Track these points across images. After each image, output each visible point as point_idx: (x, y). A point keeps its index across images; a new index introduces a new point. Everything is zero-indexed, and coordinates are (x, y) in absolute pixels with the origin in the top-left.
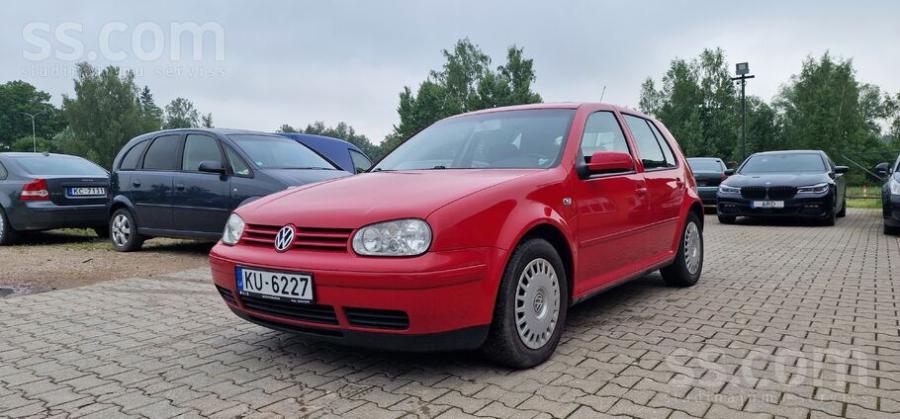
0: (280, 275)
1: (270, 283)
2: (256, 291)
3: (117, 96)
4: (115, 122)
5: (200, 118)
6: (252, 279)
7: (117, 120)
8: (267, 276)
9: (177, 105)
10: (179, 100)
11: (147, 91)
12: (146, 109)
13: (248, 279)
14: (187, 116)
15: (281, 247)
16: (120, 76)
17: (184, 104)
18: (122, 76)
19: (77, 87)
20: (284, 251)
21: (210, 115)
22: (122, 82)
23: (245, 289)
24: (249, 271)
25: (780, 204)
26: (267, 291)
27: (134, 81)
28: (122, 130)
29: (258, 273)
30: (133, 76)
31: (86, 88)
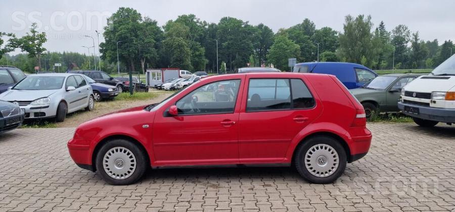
3: (362, 30)
4: (359, 42)
5: (411, 34)
7: (360, 41)
9: (398, 29)
10: (400, 26)
11: (382, 23)
12: (381, 33)
14: (404, 34)
16: (364, 19)
17: (403, 28)
18: (365, 19)
19: (345, 28)
21: (417, 32)
22: (365, 22)
27: (371, 21)
28: (362, 46)
30: (371, 18)
31: (348, 28)
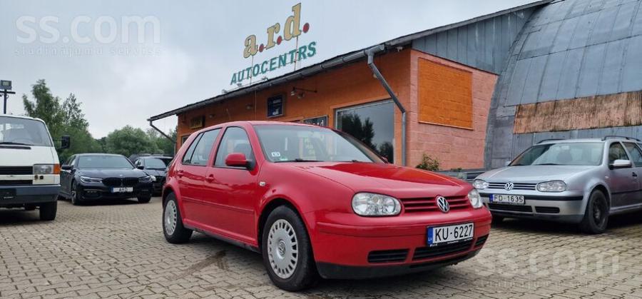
0: (459, 226)
1: (453, 233)
2: (443, 241)
6: (441, 234)
8: (452, 229)
13: (437, 234)
15: (446, 210)
20: (447, 213)
23: (434, 242)
24: (438, 229)
25: (130, 189)
26: (451, 238)
29: (445, 228)
